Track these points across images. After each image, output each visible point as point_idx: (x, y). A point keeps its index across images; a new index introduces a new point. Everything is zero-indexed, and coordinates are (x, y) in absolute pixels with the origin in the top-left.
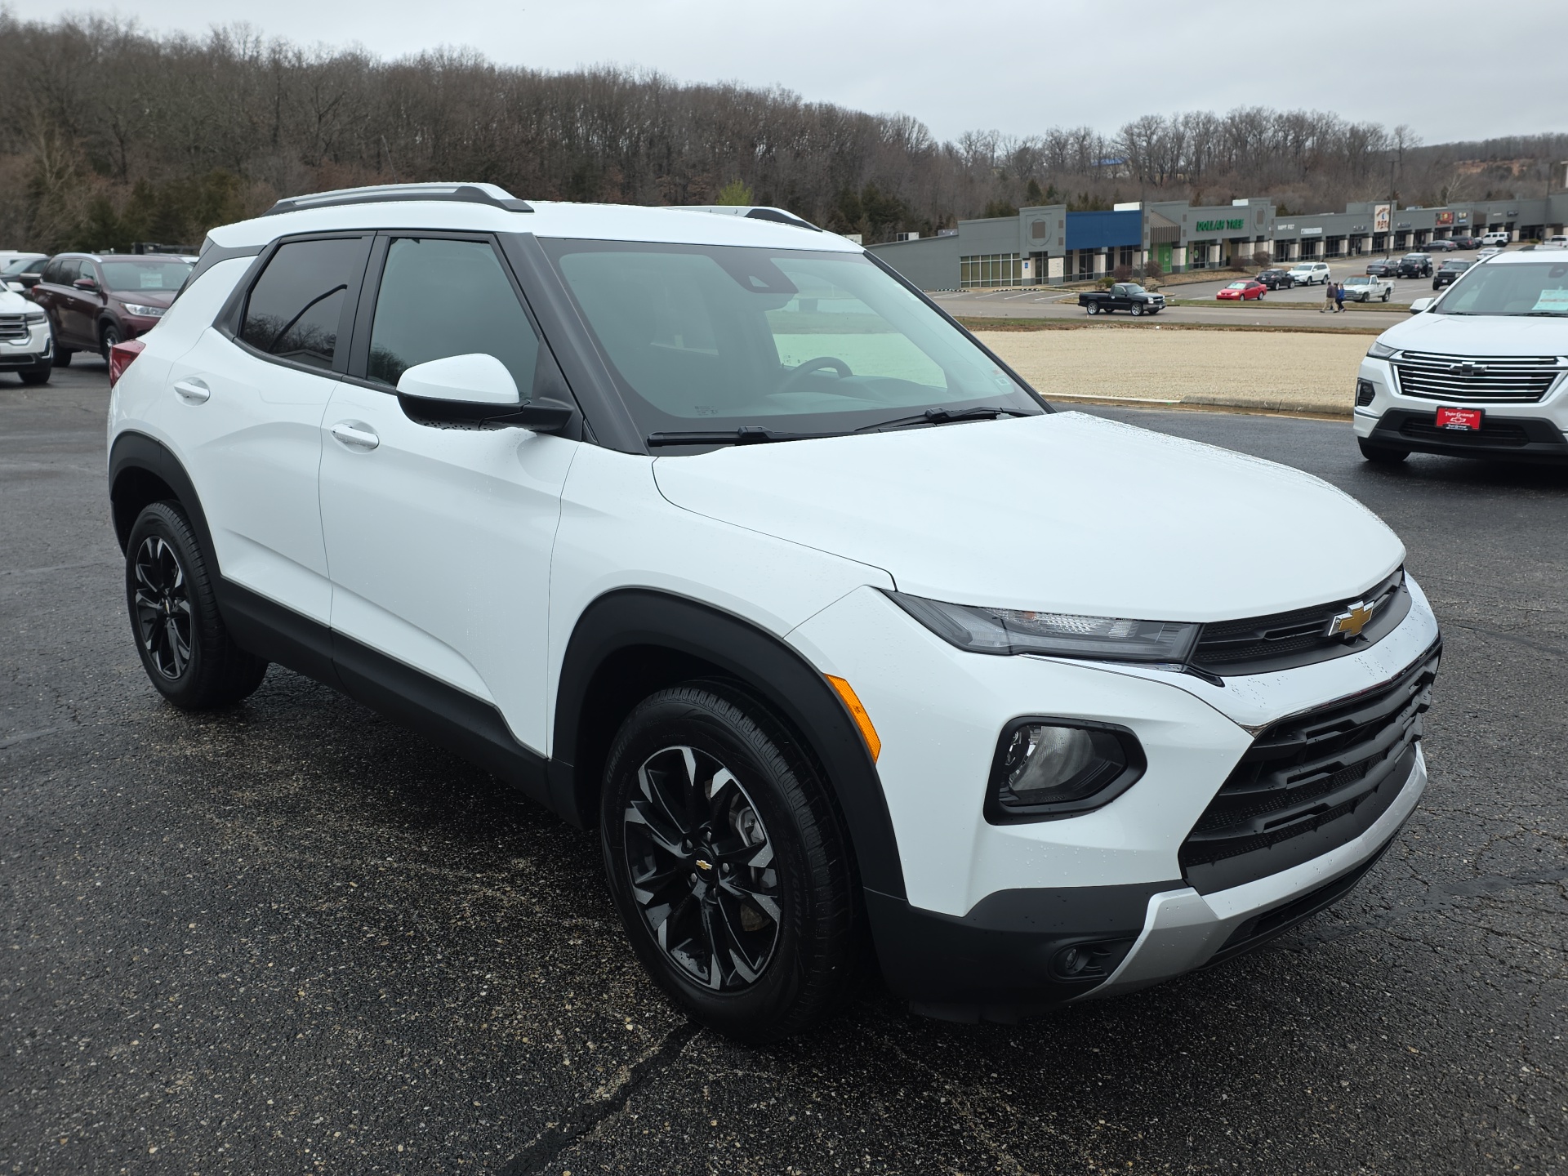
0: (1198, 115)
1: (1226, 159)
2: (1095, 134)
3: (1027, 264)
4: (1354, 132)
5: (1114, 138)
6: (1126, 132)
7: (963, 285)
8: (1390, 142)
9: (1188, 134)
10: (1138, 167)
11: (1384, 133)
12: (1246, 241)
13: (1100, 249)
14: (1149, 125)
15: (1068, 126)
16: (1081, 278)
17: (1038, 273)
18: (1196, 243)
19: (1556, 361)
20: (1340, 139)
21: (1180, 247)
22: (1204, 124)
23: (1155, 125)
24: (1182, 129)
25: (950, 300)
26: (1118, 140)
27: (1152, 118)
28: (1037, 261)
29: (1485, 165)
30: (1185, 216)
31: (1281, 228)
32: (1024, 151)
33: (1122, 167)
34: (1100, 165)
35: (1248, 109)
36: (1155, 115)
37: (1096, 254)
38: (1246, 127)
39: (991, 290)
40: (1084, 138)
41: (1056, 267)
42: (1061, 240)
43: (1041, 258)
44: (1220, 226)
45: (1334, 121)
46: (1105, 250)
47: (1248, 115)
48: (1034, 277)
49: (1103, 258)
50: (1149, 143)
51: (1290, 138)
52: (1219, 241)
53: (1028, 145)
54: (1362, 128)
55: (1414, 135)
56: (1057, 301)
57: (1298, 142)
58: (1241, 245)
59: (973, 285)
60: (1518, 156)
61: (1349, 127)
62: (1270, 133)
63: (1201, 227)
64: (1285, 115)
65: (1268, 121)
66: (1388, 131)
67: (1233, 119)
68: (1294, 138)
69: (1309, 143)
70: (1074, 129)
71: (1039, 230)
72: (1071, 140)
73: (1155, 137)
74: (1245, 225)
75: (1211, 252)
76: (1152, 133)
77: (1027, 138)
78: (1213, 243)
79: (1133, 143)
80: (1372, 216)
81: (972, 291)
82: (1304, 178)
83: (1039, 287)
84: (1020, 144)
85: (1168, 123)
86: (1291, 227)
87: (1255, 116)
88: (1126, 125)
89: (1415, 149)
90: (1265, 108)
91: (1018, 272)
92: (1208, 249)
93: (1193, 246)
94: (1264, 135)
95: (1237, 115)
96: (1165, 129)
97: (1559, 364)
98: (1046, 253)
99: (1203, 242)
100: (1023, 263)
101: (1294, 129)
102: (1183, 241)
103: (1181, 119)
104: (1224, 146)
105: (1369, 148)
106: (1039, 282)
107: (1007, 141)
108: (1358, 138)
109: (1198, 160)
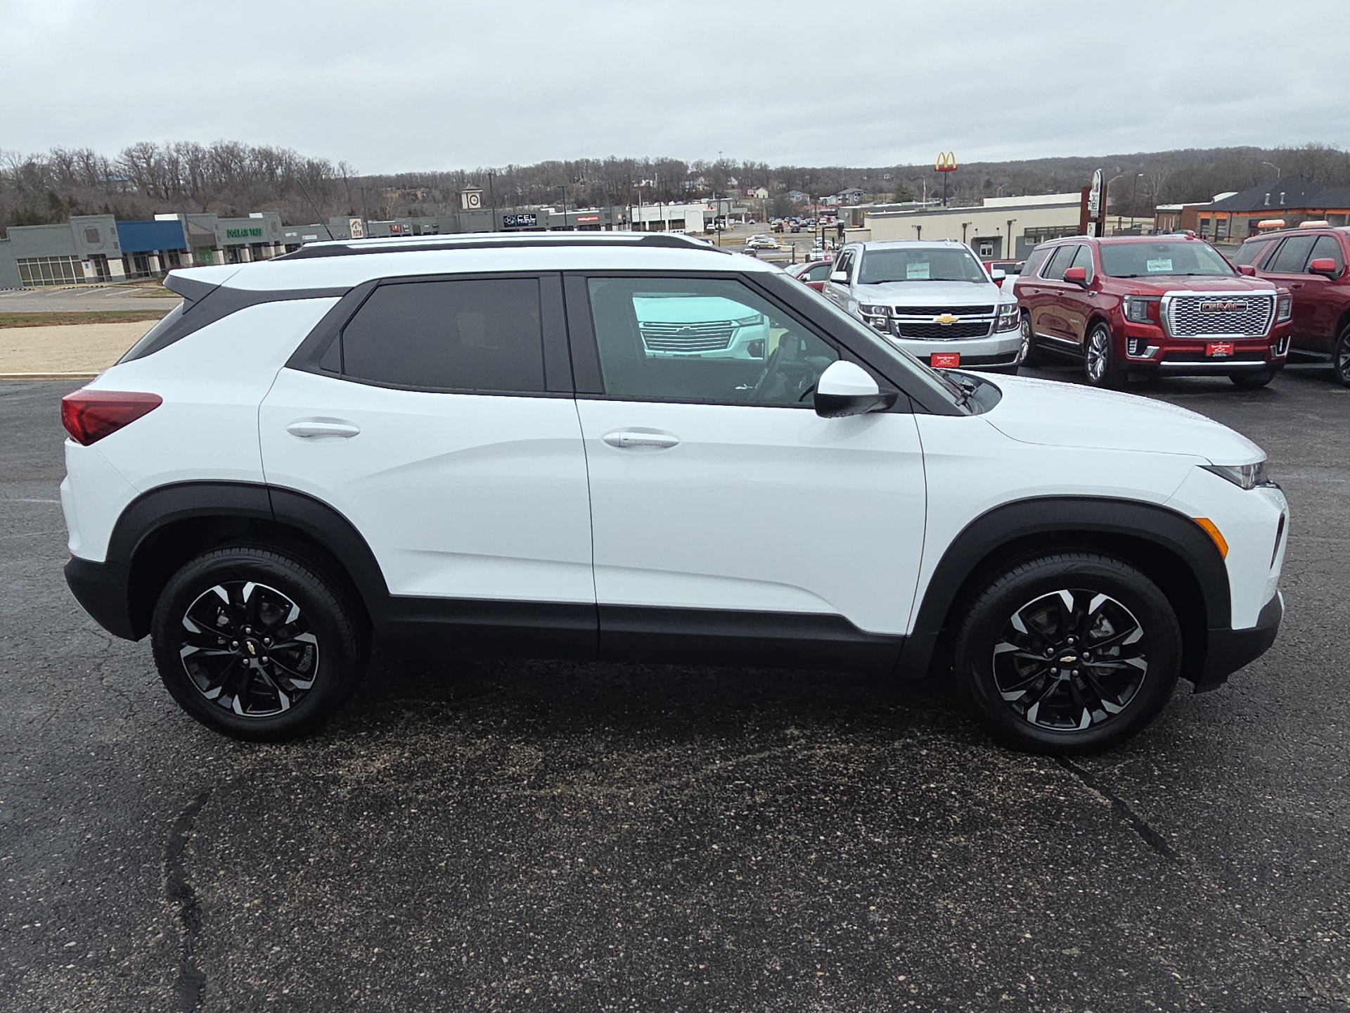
0: (187, 144)
1: (217, 180)
2: (98, 154)
3: (87, 265)
4: (310, 164)
5: (117, 158)
6: (126, 154)
7: (25, 284)
8: (337, 172)
9: (181, 159)
10: (143, 185)
11: (332, 166)
12: (267, 245)
13: (152, 252)
14: (146, 151)
15: (70, 147)
16: (140, 276)
17: (100, 272)
18: (228, 246)
19: (731, 323)
20: (301, 169)
21: (218, 250)
22: (192, 152)
23: (151, 151)
24: (175, 155)
25: (18, 298)
26: (120, 160)
27: (147, 144)
28: (96, 262)
29: (399, 192)
30: (216, 226)
31: (288, 235)
32: (30, 167)
33: (129, 183)
34: (109, 182)
35: (226, 143)
36: (148, 142)
37: (150, 256)
38: (226, 158)
39: (57, 288)
40: (88, 157)
41: (116, 268)
42: (116, 244)
43: (101, 261)
44: (245, 234)
45: (295, 155)
46: (156, 252)
47: (227, 147)
48: (96, 275)
49: (156, 259)
50: (149, 165)
51: (264, 166)
52: (247, 245)
53: (34, 161)
54: (315, 161)
55: (352, 169)
56: (128, 295)
57: (271, 171)
58: (263, 249)
59: (36, 284)
60: (419, 187)
61: (306, 160)
62: (248, 162)
63: (231, 234)
64: (257, 148)
65: (244, 153)
66: (334, 165)
67: (215, 149)
68: (267, 167)
69: (279, 171)
70: (77, 150)
71: (93, 236)
72: (75, 158)
73: (152, 160)
74: (264, 233)
75: (242, 254)
76: (151, 157)
77: (32, 155)
78: (243, 247)
79: (134, 163)
80: (349, 226)
81: (38, 289)
82: (282, 197)
83: (104, 284)
84: (24, 161)
85: (162, 150)
86: (294, 234)
87: (233, 148)
88: (125, 149)
89: (355, 178)
90: (240, 142)
91: (80, 272)
92: (239, 251)
93: (226, 249)
94: (244, 163)
95: (219, 146)
96: (160, 154)
97: (732, 325)
98: (103, 256)
99: (234, 246)
100: (83, 264)
101: (265, 159)
102: (219, 245)
103: (172, 146)
104: (213, 170)
105: (323, 176)
106: (102, 280)
107: (11, 156)
108: (314, 170)
109: (194, 179)
